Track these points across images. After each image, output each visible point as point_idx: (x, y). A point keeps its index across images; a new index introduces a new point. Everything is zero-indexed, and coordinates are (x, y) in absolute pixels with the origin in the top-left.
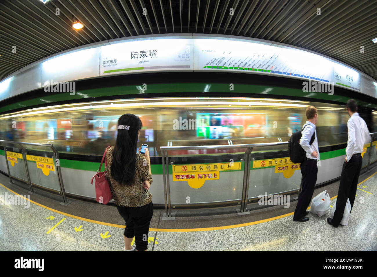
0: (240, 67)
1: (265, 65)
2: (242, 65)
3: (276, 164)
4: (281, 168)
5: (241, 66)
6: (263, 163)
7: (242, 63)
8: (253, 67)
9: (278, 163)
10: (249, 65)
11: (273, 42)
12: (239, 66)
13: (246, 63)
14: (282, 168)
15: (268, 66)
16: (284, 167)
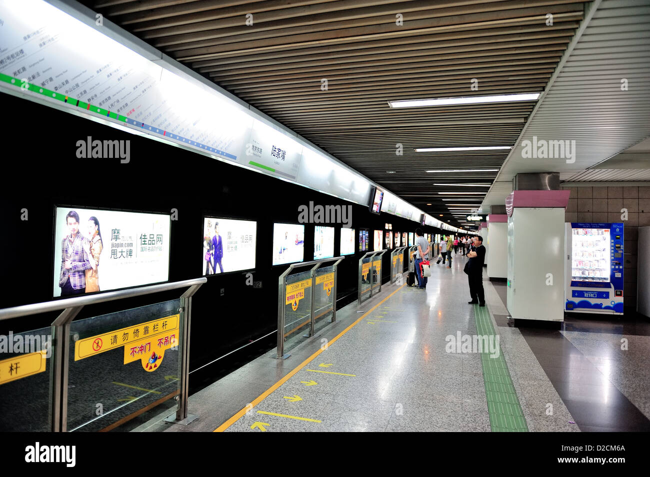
0: (59, 91)
1: (118, 101)
2: (67, 87)
3: (125, 341)
4: (137, 350)
5: (61, 91)
6: (98, 344)
7: (67, 82)
8: (89, 100)
9: (131, 337)
10: (81, 93)
11: (164, 54)
12: (56, 88)
13: (77, 85)
14: (139, 349)
15: (124, 106)
16: (142, 347)
